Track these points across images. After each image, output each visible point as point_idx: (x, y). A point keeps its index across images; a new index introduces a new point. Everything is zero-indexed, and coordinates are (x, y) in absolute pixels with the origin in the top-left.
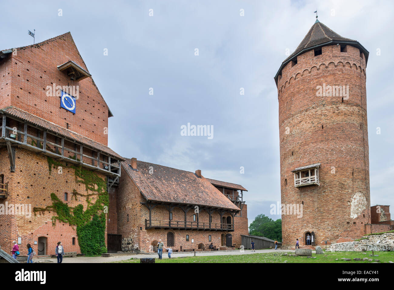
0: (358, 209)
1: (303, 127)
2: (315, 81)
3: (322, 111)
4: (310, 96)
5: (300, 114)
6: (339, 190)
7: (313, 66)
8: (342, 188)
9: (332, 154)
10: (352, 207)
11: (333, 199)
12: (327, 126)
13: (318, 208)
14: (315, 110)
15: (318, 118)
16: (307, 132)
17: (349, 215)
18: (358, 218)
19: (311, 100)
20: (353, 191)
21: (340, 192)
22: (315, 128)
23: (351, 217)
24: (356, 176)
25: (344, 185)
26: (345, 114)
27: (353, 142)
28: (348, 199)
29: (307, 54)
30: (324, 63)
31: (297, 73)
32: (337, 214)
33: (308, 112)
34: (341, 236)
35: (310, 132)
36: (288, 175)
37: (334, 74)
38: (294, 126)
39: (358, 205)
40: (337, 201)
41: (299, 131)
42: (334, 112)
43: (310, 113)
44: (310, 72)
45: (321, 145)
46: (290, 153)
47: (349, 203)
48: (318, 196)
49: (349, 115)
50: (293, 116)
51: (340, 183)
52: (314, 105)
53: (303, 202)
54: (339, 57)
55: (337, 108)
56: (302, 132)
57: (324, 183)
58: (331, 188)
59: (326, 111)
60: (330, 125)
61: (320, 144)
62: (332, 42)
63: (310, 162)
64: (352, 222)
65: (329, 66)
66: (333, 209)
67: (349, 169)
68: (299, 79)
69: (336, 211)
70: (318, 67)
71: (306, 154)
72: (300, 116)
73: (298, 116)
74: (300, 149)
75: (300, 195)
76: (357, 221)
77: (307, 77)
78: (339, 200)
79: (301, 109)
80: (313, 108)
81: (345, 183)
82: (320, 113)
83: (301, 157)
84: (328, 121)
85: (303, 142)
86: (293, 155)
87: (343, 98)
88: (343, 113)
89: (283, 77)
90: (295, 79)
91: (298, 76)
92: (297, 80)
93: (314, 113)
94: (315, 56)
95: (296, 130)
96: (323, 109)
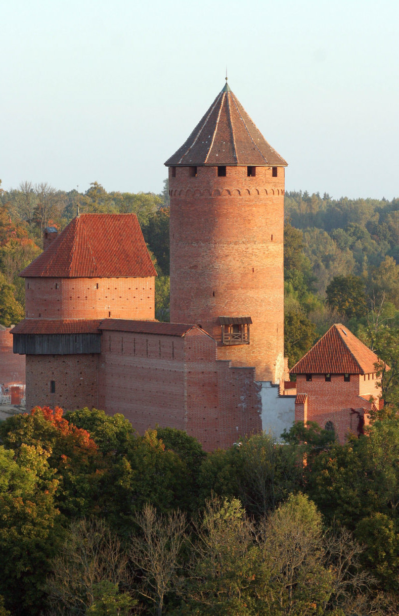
3: (253, 249)
6: (267, 350)
7: (245, 188)
8: (269, 348)
10: (276, 372)
12: (257, 269)
14: (245, 245)
15: (249, 257)
16: (235, 272)
20: (277, 352)
21: (268, 352)
22: (244, 269)
24: (280, 333)
25: (270, 344)
26: (273, 256)
28: (273, 362)
29: (240, 169)
30: (257, 187)
31: (226, 189)
33: (237, 246)
36: (204, 321)
37: (266, 204)
39: (280, 369)
42: (264, 253)
44: (241, 195)
46: (210, 292)
47: (273, 367)
51: (268, 342)
52: (244, 240)
54: (272, 182)
55: (267, 247)
58: (259, 348)
59: (257, 250)
60: (260, 269)
62: (267, 165)
65: (262, 193)
67: (274, 326)
68: (226, 197)
70: (251, 190)
74: (225, 292)
78: (266, 362)
80: (244, 243)
81: (272, 343)
82: (251, 252)
83: (227, 303)
84: (259, 264)
85: (230, 284)
86: (214, 295)
87: (272, 235)
88: (272, 254)
89: (199, 178)
90: (222, 195)
91: (225, 193)
92: (224, 197)
93: (244, 249)
94: (248, 176)
95: (220, 264)
96: (254, 247)
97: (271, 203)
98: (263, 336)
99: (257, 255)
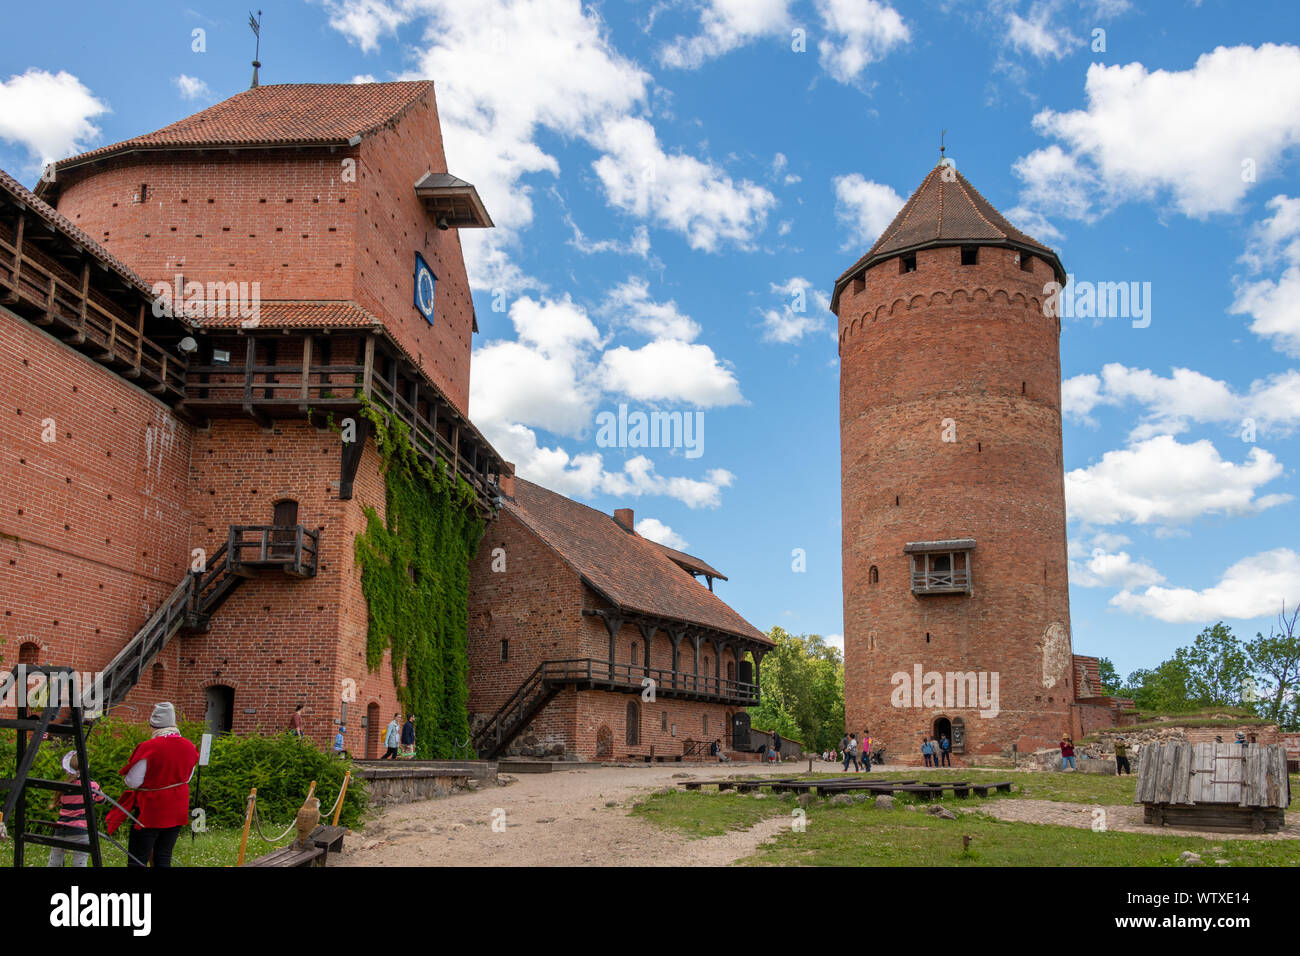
0: (1055, 665)
1: (930, 438)
2: (962, 327)
3: (978, 406)
4: (949, 362)
5: (920, 402)
6: (1018, 612)
7: (957, 288)
8: (1024, 607)
9: (1001, 520)
10: (1046, 659)
11: (1004, 636)
12: (989, 446)
13: (968, 654)
14: (962, 401)
15: (968, 422)
16: (940, 453)
17: (1040, 678)
18: (1056, 688)
19: (951, 374)
20: (1046, 617)
21: (1020, 617)
22: (960, 446)
23: (1045, 683)
24: (1052, 580)
25: (1027, 600)
26: (1029, 424)
27: (1045, 494)
28: (1036, 638)
29: (944, 252)
30: (984, 287)
31: (916, 293)
32: (1014, 674)
33: (943, 402)
34: (1023, 732)
35: (949, 454)
36: (881, 556)
37: (1005, 321)
38: (903, 429)
39: (1055, 654)
40: (1014, 641)
41: (917, 445)
42: (1005, 415)
43: (949, 406)
44: (949, 302)
45: (974, 494)
46: (891, 499)
47: (1039, 647)
48: (970, 622)
49: (1036, 428)
50: (900, 403)
51: (1020, 595)
52: (958, 388)
53: (928, 634)
54: (1019, 281)
55: (1013, 405)
56: (926, 449)
57: (984, 591)
58: (1000, 605)
59: (987, 409)
60: (996, 446)
61: (974, 490)
62: (1004, 241)
63: (946, 533)
64: (1045, 698)
65: (996, 299)
66: (1005, 660)
67: (1038, 562)
68: (918, 310)
69: (1013, 665)
70: (970, 293)
71: (938, 509)
72: (920, 407)
73: (915, 406)
74: (919, 492)
75: (921, 616)
76: (1055, 696)
77: (942, 312)
78: (1017, 637)
79: (925, 390)
80: (957, 395)
81: (1031, 597)
82: (973, 411)
83: (924, 515)
84: (993, 435)
85: (928, 477)
86: (898, 504)
87: (1024, 383)
88: (1025, 421)
89: (869, 289)
90: (909, 308)
91: (916, 303)
92: (914, 311)
93: (958, 407)
94: (963, 264)
95: (908, 441)
96: (981, 402)
97: (1018, 320)
98: (1008, 582)
99: (988, 418)
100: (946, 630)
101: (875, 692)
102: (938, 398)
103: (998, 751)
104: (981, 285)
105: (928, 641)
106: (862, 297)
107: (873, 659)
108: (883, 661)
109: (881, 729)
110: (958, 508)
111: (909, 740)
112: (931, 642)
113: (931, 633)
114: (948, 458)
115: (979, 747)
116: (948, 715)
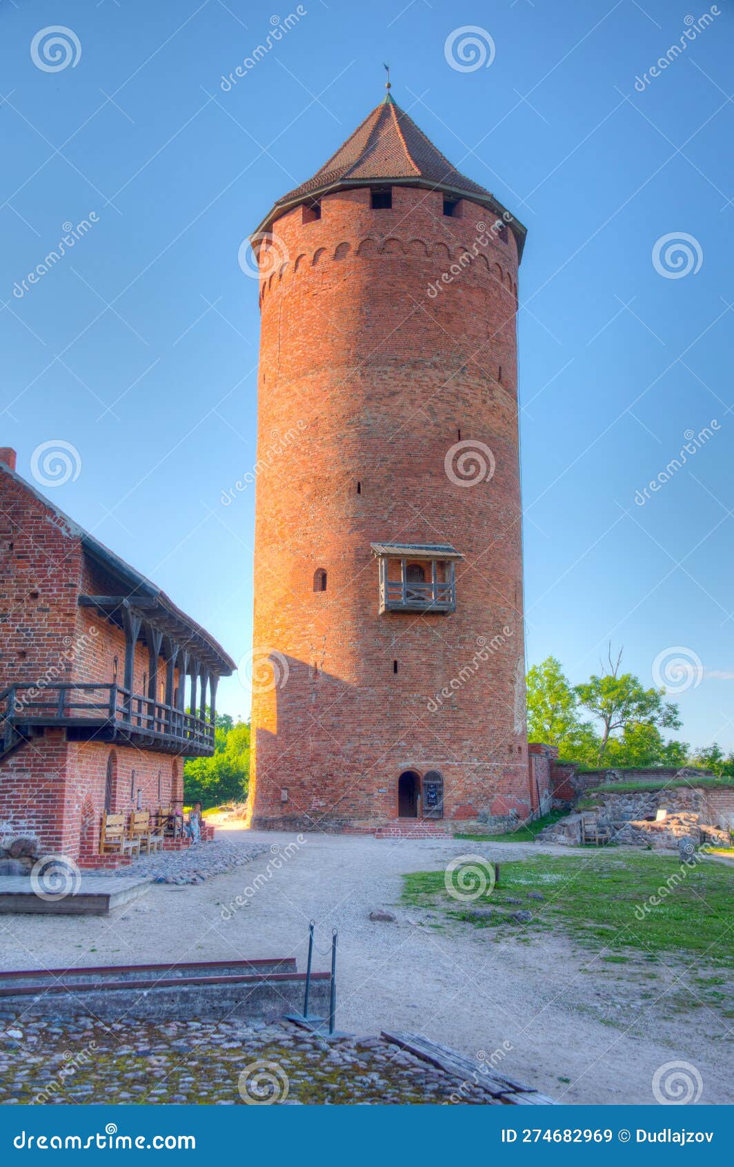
0: (522, 707)
1: (404, 413)
3: (458, 385)
4: (428, 326)
5: (393, 368)
7: (439, 240)
10: (517, 699)
11: (480, 669)
12: (469, 435)
14: (441, 375)
15: (448, 402)
16: (415, 434)
17: (512, 722)
18: (523, 735)
19: (430, 340)
20: (516, 648)
22: (438, 430)
23: (516, 729)
24: (520, 604)
25: (502, 626)
28: (508, 673)
29: (427, 195)
30: (466, 246)
31: (391, 235)
32: (490, 717)
33: (419, 373)
34: (498, 789)
35: (424, 436)
36: (333, 557)
38: (371, 399)
39: (522, 694)
40: (490, 676)
41: (386, 421)
42: (484, 401)
43: (427, 379)
44: (429, 253)
45: (453, 491)
46: (352, 485)
47: (511, 685)
48: (445, 650)
49: (509, 423)
50: (368, 366)
51: (495, 620)
52: (437, 359)
53: (396, 663)
54: (498, 249)
56: (397, 427)
57: (462, 612)
59: (467, 391)
60: (475, 436)
62: (489, 199)
64: (515, 747)
65: (478, 262)
66: (481, 699)
67: (510, 581)
68: (394, 256)
69: (490, 706)
70: (452, 248)
71: (412, 504)
72: (392, 375)
73: (386, 372)
74: (389, 480)
75: (387, 638)
77: (421, 264)
78: (493, 671)
79: (399, 355)
80: (436, 367)
81: (505, 623)
82: (453, 390)
83: (395, 509)
84: (473, 423)
85: (400, 462)
86: (359, 491)
88: (501, 412)
89: (326, 219)
90: (381, 251)
91: (389, 247)
92: (386, 257)
93: (436, 382)
94: (444, 214)
95: (376, 414)
96: (461, 380)
97: (496, 294)
98: (486, 603)
99: (468, 401)
100: (418, 658)
101: (318, 734)
102: (414, 368)
103: (475, 815)
104: (464, 243)
105: (396, 671)
106: (316, 228)
107: (316, 691)
108: (333, 695)
109: (326, 785)
110: (434, 506)
111: (365, 800)
112: (399, 672)
113: (400, 661)
114: (425, 442)
115: (453, 810)
116: (418, 768)
